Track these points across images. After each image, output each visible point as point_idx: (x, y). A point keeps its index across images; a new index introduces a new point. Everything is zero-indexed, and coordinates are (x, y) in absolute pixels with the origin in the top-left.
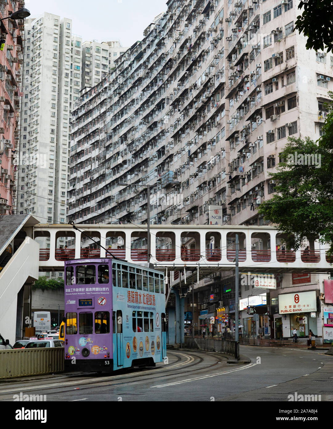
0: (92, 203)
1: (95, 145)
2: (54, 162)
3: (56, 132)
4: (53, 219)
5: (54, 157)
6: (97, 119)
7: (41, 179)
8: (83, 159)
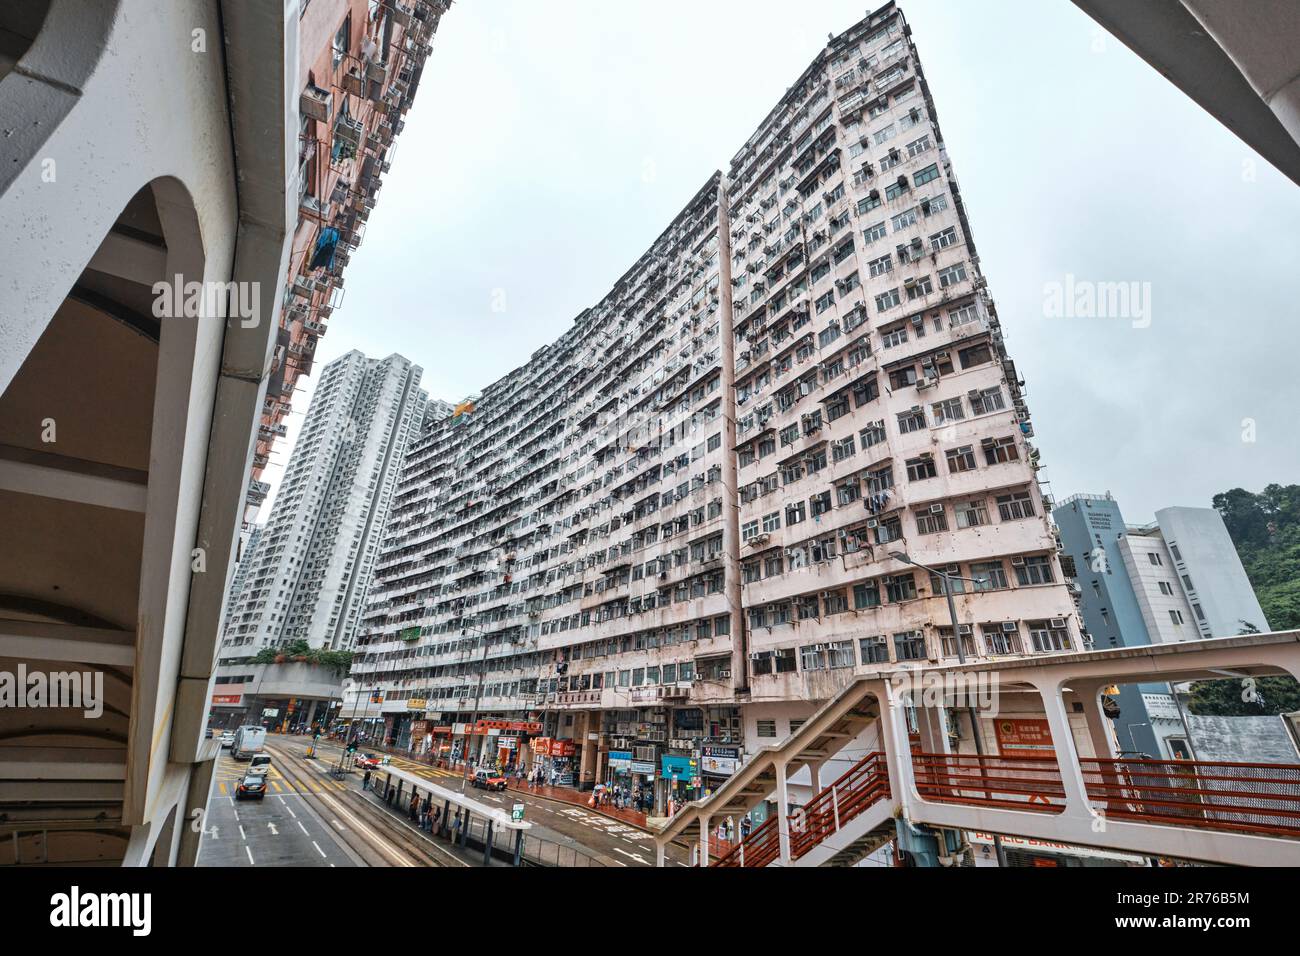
0: (417, 557)
1: (438, 483)
2: (368, 510)
3: (378, 477)
4: (347, 587)
5: (369, 505)
6: (447, 453)
7: (347, 527)
8: (414, 500)
